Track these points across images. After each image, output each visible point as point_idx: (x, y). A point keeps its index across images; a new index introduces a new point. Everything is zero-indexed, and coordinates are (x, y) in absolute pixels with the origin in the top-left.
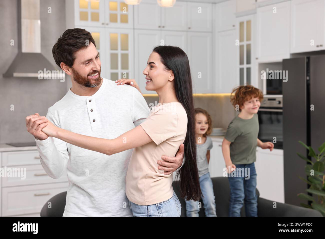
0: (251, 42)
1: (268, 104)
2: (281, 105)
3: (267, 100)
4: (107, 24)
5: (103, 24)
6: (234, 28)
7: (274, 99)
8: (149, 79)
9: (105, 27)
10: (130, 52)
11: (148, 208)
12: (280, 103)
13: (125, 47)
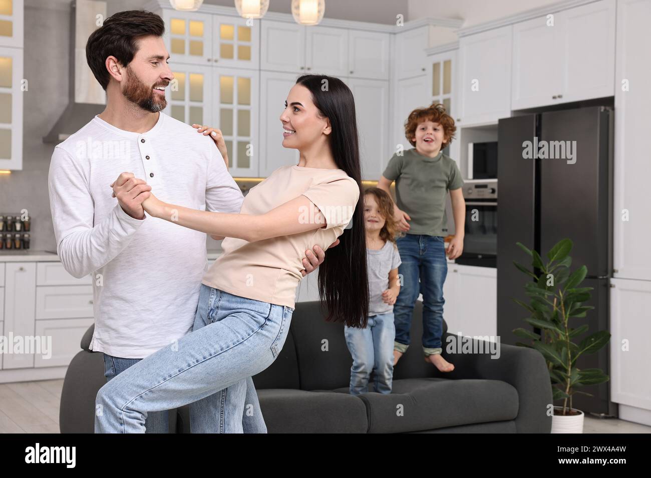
0: (450, 96)
1: (475, 194)
2: (495, 196)
3: (474, 187)
4: (216, 61)
5: (209, 60)
6: (423, 73)
7: (485, 186)
8: (291, 129)
9: (212, 66)
10: (253, 108)
11: (272, 308)
12: (493, 191)
13: (245, 100)
